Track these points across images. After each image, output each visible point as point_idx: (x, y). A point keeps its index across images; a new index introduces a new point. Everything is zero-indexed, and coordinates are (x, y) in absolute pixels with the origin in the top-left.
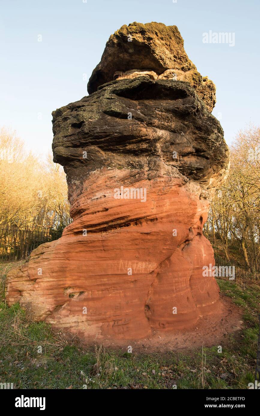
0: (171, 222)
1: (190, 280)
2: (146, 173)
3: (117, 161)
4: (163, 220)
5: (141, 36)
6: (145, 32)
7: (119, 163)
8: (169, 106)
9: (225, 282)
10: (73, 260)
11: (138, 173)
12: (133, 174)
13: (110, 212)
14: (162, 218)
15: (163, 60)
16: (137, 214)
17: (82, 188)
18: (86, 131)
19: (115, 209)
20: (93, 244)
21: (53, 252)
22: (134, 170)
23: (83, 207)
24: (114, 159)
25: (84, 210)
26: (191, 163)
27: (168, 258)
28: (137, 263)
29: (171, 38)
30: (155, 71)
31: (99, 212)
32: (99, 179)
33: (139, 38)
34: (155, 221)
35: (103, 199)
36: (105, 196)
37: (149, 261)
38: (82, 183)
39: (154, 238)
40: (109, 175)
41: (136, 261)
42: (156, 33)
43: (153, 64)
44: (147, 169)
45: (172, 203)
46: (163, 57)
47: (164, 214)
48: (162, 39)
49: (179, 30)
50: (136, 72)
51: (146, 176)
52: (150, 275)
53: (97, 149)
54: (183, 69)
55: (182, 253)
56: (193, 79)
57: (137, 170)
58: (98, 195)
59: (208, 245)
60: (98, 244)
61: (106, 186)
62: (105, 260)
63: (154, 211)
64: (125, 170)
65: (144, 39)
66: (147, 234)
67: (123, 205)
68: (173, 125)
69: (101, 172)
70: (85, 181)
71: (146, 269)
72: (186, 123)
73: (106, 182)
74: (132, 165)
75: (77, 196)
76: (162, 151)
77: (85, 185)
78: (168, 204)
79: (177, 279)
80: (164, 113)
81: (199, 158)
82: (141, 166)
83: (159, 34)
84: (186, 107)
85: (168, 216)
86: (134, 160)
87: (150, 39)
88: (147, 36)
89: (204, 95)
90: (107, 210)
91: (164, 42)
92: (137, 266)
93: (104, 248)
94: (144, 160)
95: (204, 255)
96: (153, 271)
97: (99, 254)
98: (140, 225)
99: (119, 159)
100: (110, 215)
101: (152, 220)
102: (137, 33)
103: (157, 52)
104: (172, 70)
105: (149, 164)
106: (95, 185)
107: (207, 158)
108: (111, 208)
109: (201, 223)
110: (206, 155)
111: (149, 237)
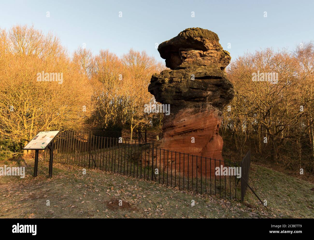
0: (209, 130)
1: (213, 156)
2: (201, 110)
3: (190, 105)
4: (206, 129)
5: (200, 38)
6: (203, 37)
7: (191, 106)
8: (214, 83)
9: (225, 159)
10: (172, 147)
11: (198, 110)
12: (196, 110)
13: (186, 127)
14: (205, 129)
15: (208, 47)
16: (197, 128)
17: (175, 116)
18: (182, 95)
19: (189, 126)
20: (179, 141)
21: (164, 144)
22: (196, 108)
23: (175, 125)
24: (189, 104)
25: (175, 126)
26: (217, 101)
27: (206, 146)
28: (195, 148)
29: (214, 40)
30: (202, 51)
31: (181, 127)
32: (183, 113)
33: (199, 39)
34: (203, 130)
35: (184, 122)
36: (184, 120)
37: (200, 147)
38: (175, 114)
39: (203, 137)
40: (187, 111)
41: (195, 147)
42: (208, 39)
43: (202, 48)
44: (201, 108)
45: (210, 122)
46: (208, 46)
47: (206, 127)
48: (210, 40)
49: (218, 36)
50: (193, 50)
51: (201, 111)
52: (199, 153)
53: (184, 101)
54: (216, 50)
55: (210, 143)
56: (221, 55)
57: (198, 109)
58: (182, 120)
59: (221, 139)
60: (181, 141)
61: (185, 116)
62: (184, 147)
63: (203, 126)
64: (192, 109)
65: (201, 40)
66: (201, 136)
67: (192, 124)
68: (214, 89)
69: (184, 110)
70: (176, 114)
71: (198, 151)
72: (219, 88)
73: (185, 114)
74: (196, 106)
75: (172, 120)
76: (208, 100)
77: (176, 115)
78: (208, 122)
79: (209, 155)
80: (212, 86)
81: (221, 98)
82: (199, 107)
83: (209, 39)
84: (221, 83)
85: (208, 128)
86: (196, 104)
87: (204, 40)
88: (203, 39)
89: (225, 61)
90: (185, 126)
91: (210, 41)
92: (195, 149)
93: (184, 142)
94: (200, 104)
95: (219, 144)
96: (200, 152)
97: (181, 145)
98: (196, 132)
99: (191, 104)
100: (186, 128)
101: (201, 130)
102: (198, 37)
103: (206, 45)
104: (211, 51)
105: (202, 105)
106: (181, 116)
107: (225, 98)
108: (187, 125)
109: (218, 128)
110: (225, 97)
111: (201, 137)
